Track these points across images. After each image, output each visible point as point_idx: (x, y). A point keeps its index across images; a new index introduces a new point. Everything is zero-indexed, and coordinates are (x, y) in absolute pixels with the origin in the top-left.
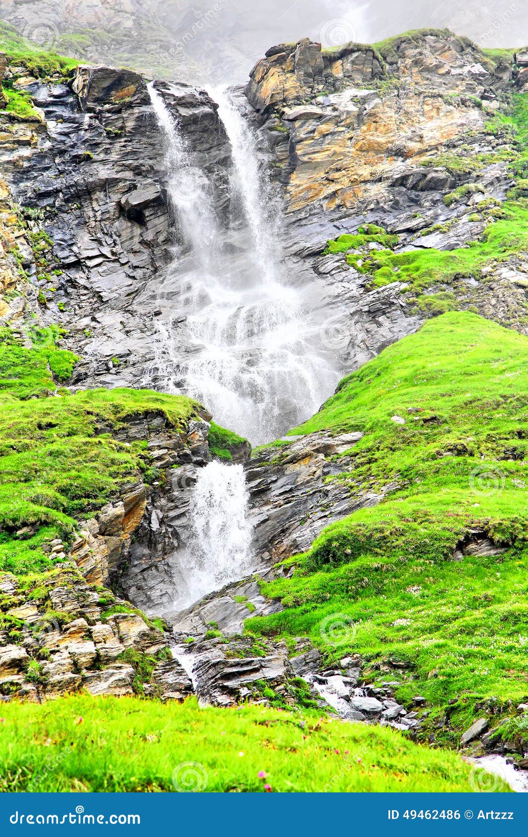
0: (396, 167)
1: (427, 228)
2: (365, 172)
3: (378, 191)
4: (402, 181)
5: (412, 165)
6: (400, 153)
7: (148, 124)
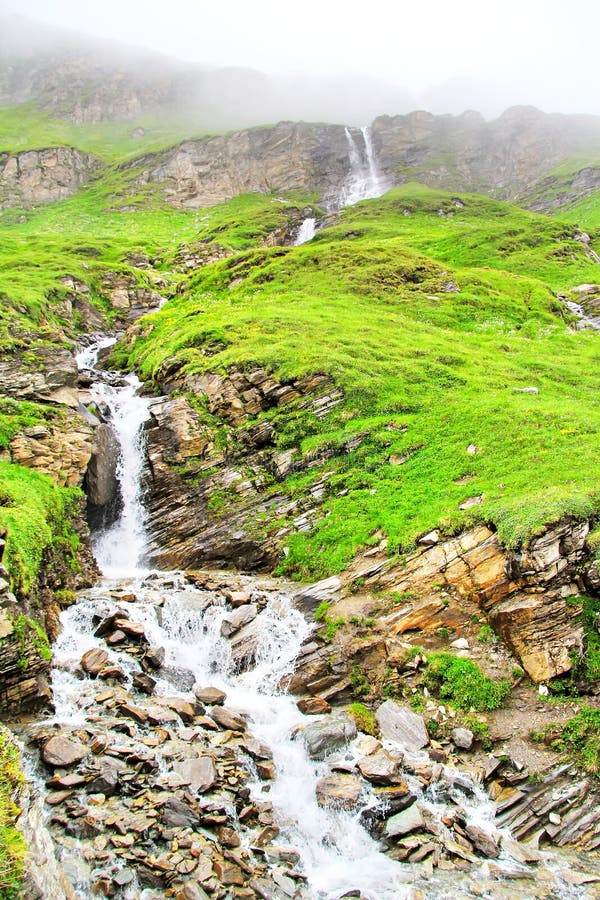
0: (408, 146)
1: (415, 161)
2: (400, 148)
3: (404, 152)
4: (410, 150)
5: (412, 145)
6: (411, 142)
7: (345, 138)
